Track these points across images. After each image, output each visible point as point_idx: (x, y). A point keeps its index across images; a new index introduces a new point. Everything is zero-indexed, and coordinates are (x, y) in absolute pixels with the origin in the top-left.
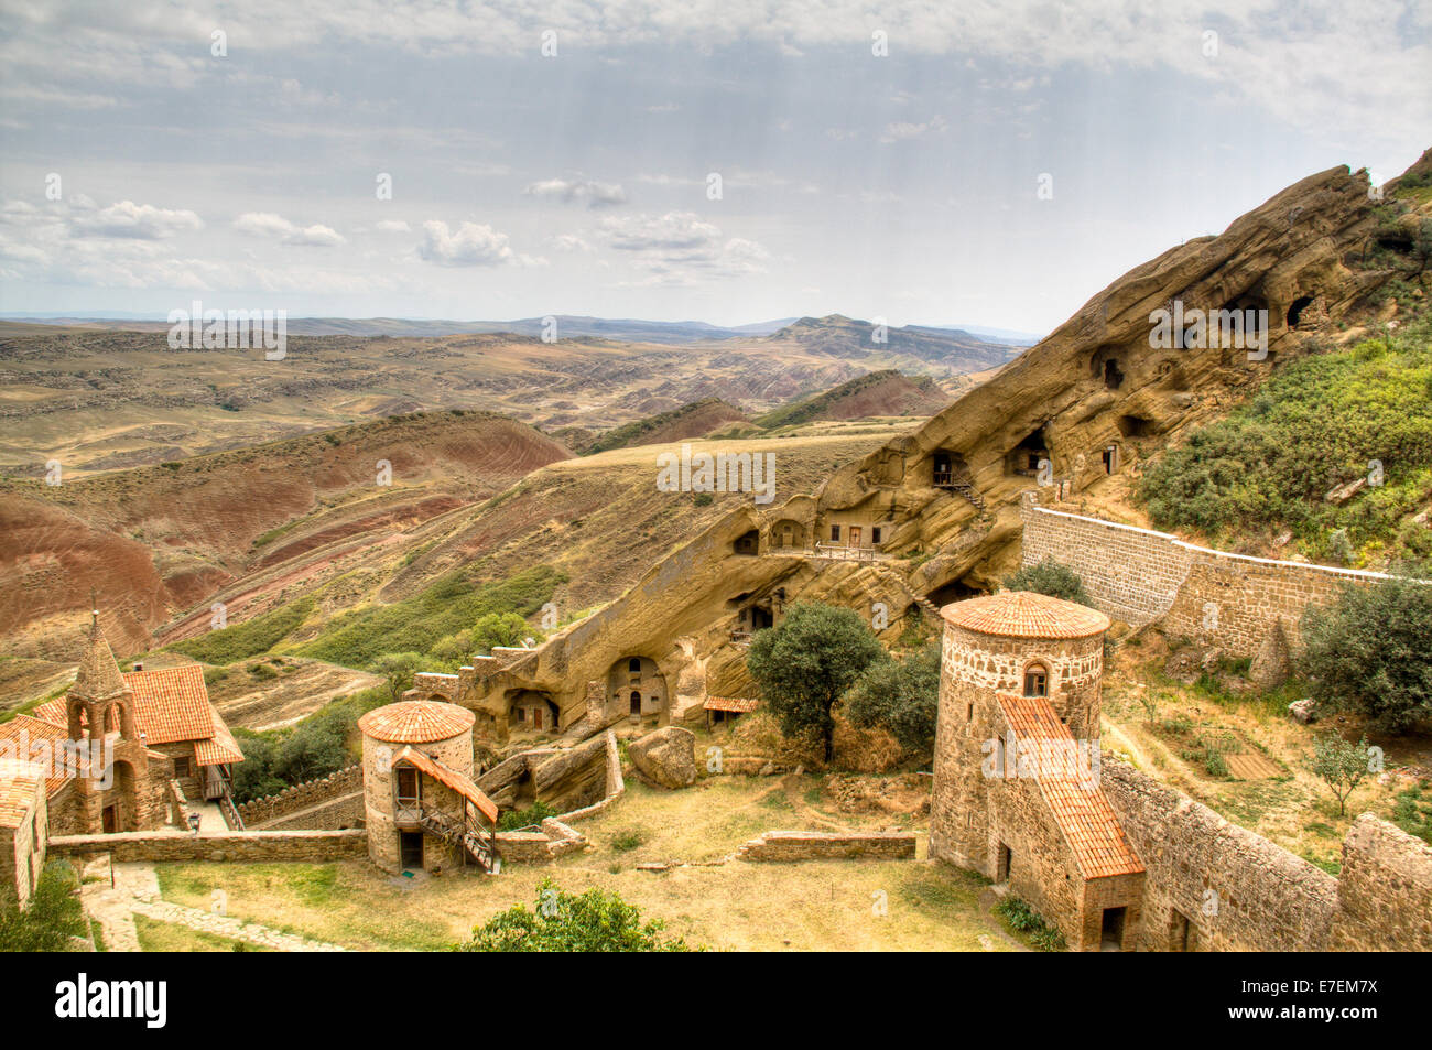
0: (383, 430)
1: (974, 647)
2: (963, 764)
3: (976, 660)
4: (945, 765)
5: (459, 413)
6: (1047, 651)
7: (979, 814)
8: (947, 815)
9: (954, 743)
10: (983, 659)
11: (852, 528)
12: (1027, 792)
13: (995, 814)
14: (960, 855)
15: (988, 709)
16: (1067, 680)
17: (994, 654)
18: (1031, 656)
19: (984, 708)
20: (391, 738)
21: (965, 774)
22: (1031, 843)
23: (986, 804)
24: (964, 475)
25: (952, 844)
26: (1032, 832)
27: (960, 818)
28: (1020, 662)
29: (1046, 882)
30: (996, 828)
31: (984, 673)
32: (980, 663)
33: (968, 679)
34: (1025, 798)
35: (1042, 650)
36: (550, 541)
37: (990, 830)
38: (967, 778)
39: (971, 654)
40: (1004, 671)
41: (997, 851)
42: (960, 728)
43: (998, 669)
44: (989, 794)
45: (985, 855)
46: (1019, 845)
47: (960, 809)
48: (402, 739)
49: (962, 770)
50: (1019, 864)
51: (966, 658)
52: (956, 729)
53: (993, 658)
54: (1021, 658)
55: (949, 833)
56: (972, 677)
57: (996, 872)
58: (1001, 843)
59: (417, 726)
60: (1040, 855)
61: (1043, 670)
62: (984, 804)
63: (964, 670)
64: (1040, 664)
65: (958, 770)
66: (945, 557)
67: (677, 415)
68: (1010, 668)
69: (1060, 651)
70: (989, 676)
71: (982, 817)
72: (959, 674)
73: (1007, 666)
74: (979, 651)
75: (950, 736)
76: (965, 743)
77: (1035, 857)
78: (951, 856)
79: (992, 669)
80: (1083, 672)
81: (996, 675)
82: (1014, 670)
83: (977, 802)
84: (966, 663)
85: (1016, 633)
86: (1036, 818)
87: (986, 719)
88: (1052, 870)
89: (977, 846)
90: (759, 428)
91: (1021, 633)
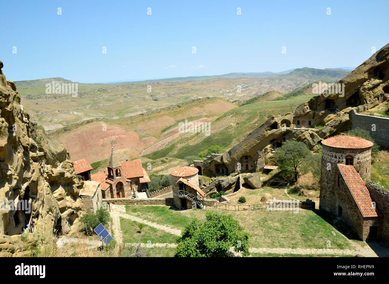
0: (190, 103)
1: (331, 151)
2: (328, 183)
3: (331, 155)
4: (323, 183)
5: (208, 98)
6: (352, 152)
7: (333, 197)
8: (324, 197)
9: (325, 178)
10: (333, 155)
11: (303, 121)
12: (346, 192)
13: (337, 198)
14: (328, 209)
15: (335, 169)
16: (359, 161)
17: (336, 153)
18: (347, 154)
19: (334, 168)
20: (177, 176)
21: (329, 186)
22: (348, 206)
23: (335, 195)
24: (334, 106)
25: (325, 205)
26: (348, 203)
27: (327, 198)
28: (344, 155)
29: (352, 217)
30: (338, 201)
31: (333, 158)
32: (332, 156)
33: (329, 160)
34: (346, 193)
35: (351, 152)
36: (231, 128)
37: (336, 202)
38: (329, 187)
39: (330, 154)
40: (339, 158)
41: (338, 208)
42: (327, 174)
43: (338, 157)
44: (336, 192)
45: (335, 209)
46: (344, 206)
47: (328, 196)
48: (180, 176)
49: (328, 185)
50: (344, 212)
51: (328, 154)
52: (326, 174)
53: (336, 154)
54: (344, 154)
55: (325, 202)
56: (330, 160)
57: (338, 213)
58: (339, 205)
59: (184, 172)
60: (350, 210)
61: (351, 158)
62: (334, 195)
63: (328, 158)
64: (351, 156)
65: (327, 185)
66: (329, 128)
67: (263, 96)
68: (341, 157)
69: (357, 152)
70: (335, 159)
71: (334, 198)
72: (326, 159)
73: (340, 156)
74: (332, 153)
75: (324, 176)
76: (329, 178)
77: (349, 210)
78: (325, 208)
79: (336, 157)
80: (364, 159)
81: (337, 159)
82: (342, 158)
83: (332, 194)
84: (328, 156)
85: (343, 147)
86: (349, 199)
87: (334, 171)
88: (354, 214)
89: (333, 206)
90: (285, 98)
91: (345, 147)
